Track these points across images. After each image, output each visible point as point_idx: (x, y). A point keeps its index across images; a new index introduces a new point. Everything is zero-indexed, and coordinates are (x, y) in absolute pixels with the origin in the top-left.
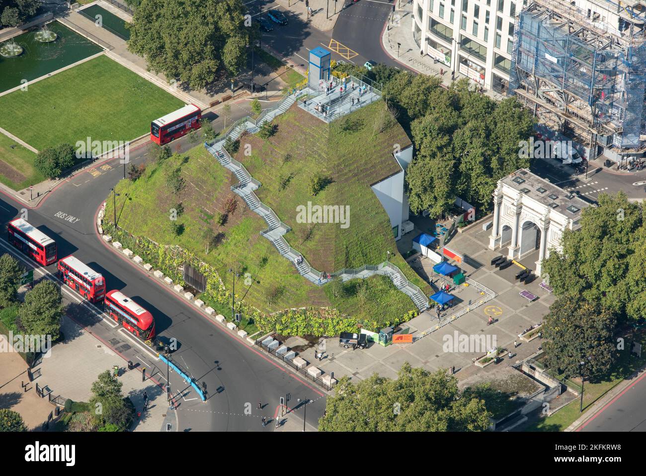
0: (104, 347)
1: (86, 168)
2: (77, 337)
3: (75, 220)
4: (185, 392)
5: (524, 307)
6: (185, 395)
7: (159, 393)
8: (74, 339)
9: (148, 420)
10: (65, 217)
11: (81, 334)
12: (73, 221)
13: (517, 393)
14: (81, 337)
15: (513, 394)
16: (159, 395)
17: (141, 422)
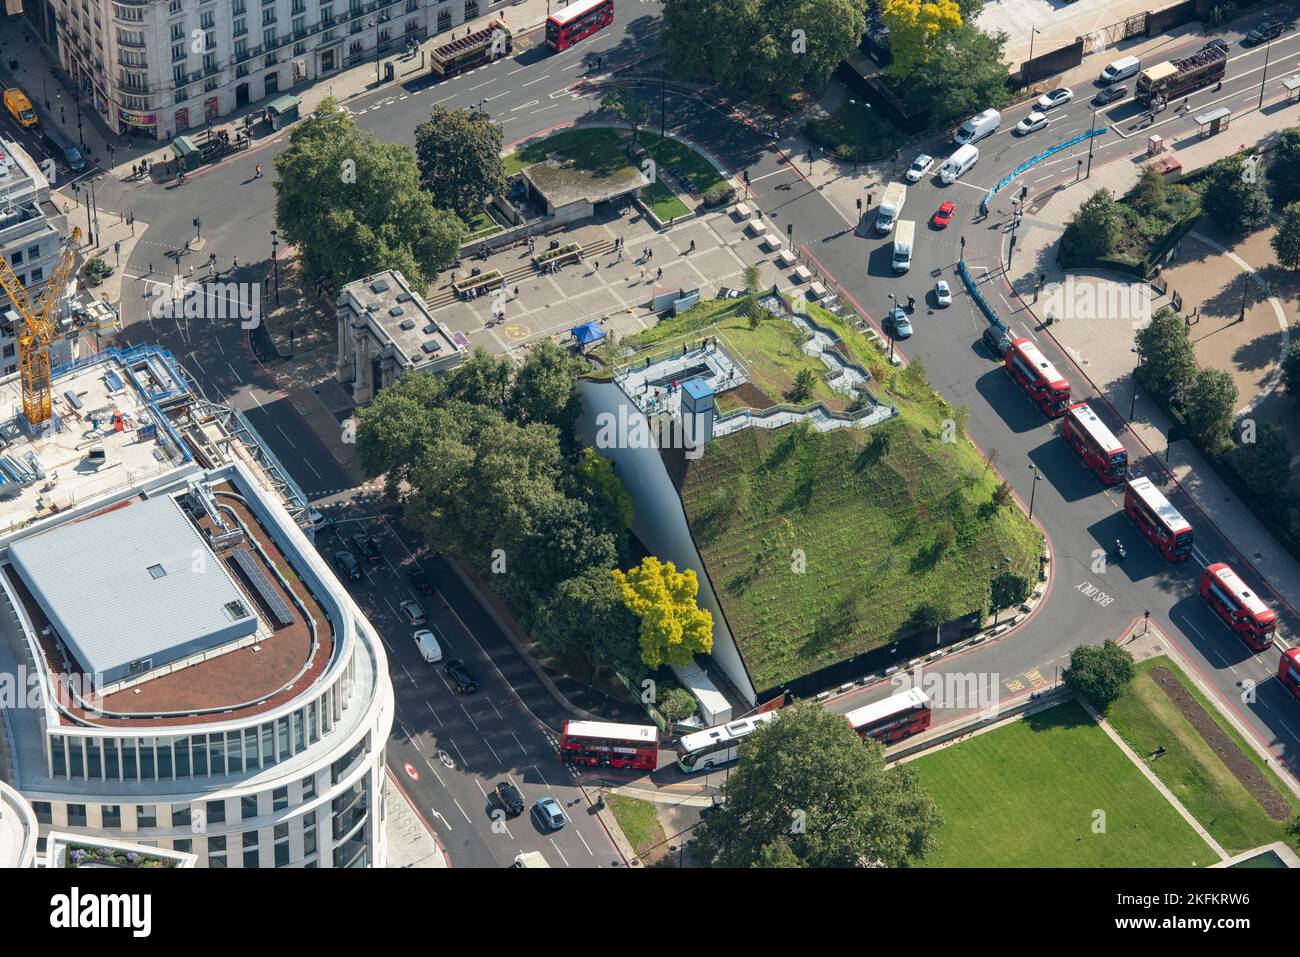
0: (1078, 360)
1: (1047, 688)
2: (1114, 382)
3: (1082, 589)
4: (983, 279)
5: (470, 332)
6: (985, 275)
7: (1019, 283)
8: (1119, 379)
9: (1041, 246)
10: (1097, 596)
11: (1108, 386)
12: (1087, 585)
13: (561, 168)
14: (1108, 381)
15: (567, 167)
16: (1019, 280)
17: (1051, 245)
